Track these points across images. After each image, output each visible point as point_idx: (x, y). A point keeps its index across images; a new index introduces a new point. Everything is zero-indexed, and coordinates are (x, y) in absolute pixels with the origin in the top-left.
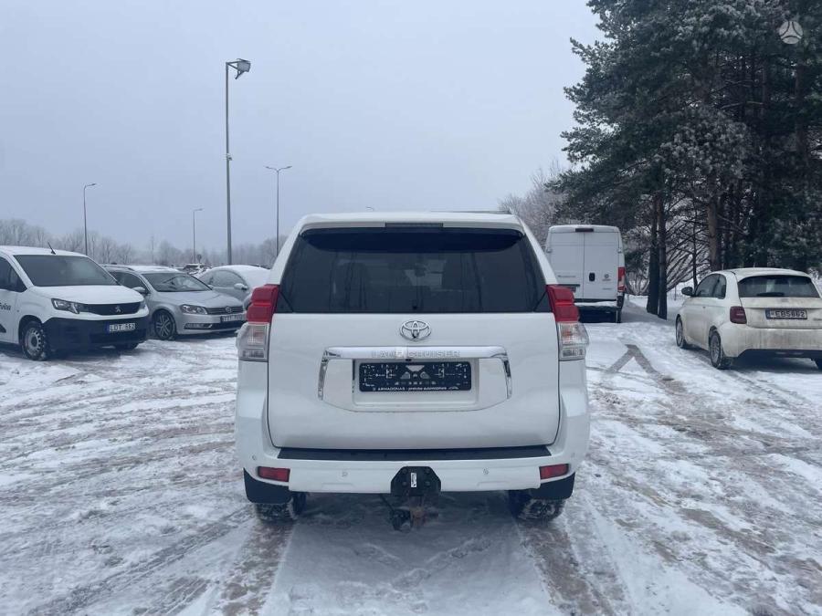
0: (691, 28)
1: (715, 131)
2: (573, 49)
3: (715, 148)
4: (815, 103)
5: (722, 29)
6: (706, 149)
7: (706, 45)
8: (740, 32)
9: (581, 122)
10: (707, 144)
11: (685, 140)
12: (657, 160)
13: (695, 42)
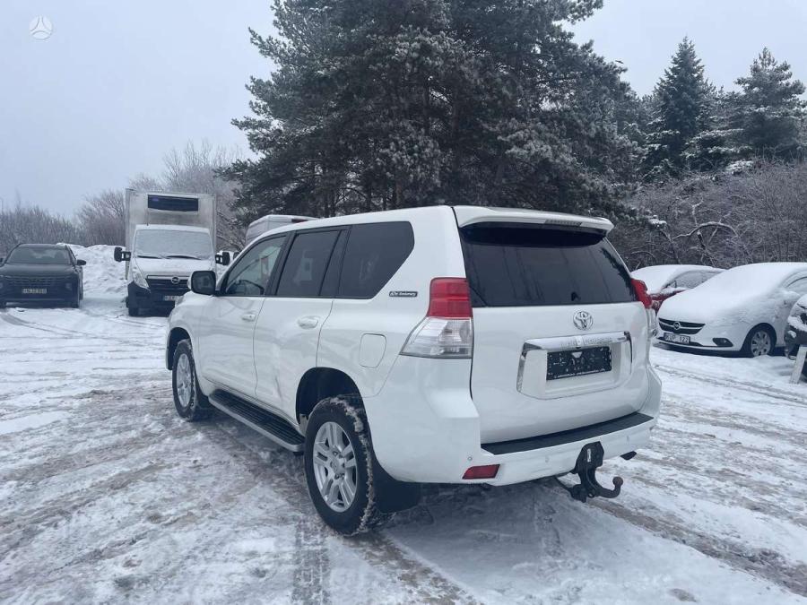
0: (406, 51)
1: (421, 144)
2: (252, 39)
3: (421, 159)
4: (484, 131)
5: (428, 58)
6: (415, 158)
7: (415, 69)
8: (439, 63)
9: (258, 113)
10: (416, 155)
11: (398, 148)
12: (379, 164)
13: (408, 65)
